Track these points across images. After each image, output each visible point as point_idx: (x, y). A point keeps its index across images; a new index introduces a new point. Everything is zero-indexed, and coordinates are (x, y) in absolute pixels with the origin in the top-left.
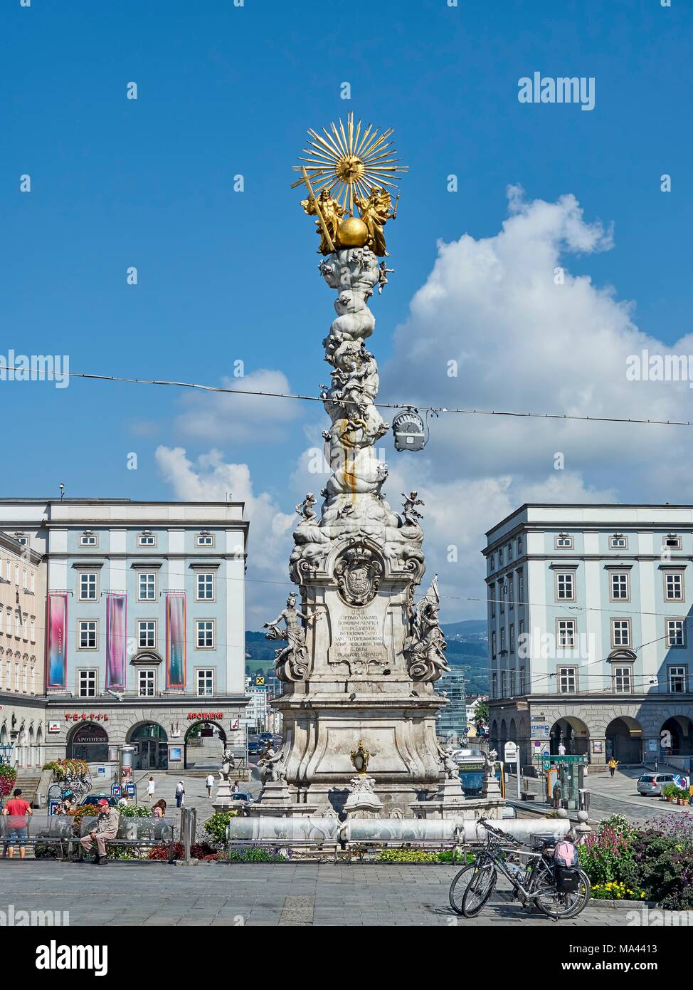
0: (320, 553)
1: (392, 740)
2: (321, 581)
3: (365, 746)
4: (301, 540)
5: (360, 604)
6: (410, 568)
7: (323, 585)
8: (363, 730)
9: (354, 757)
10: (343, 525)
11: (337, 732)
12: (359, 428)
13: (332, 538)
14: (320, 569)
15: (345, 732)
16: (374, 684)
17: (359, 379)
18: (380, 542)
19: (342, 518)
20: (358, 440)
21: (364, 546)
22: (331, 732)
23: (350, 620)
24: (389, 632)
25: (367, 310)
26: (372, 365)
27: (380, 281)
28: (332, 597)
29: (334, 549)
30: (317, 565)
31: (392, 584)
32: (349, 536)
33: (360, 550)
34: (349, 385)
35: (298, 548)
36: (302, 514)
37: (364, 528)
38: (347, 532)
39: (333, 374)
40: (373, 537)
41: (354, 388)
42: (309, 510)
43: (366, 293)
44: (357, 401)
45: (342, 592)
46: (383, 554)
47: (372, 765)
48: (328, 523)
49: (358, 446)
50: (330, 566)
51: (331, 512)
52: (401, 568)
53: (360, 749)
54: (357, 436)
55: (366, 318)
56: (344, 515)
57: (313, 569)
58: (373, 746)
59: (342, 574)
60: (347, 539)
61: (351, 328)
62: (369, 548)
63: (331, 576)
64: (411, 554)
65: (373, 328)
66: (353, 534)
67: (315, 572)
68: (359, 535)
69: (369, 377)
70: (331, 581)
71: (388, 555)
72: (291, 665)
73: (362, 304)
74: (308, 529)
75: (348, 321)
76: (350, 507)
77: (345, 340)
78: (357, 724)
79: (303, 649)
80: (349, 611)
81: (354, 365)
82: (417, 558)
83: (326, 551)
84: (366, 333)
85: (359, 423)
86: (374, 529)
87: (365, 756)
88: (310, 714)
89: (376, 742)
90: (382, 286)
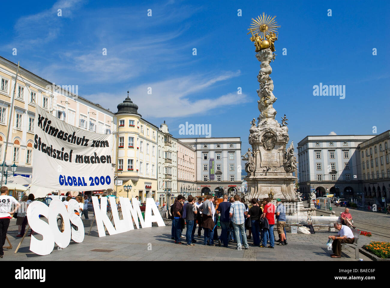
0: (257, 135)
1: (281, 190)
2: (258, 143)
3: (272, 191)
4: (252, 132)
5: (270, 150)
6: (284, 139)
7: (259, 144)
8: (272, 187)
9: (269, 195)
10: (264, 127)
11: (264, 187)
12: (268, 99)
13: (261, 131)
14: (258, 140)
15: (266, 187)
16: (275, 173)
17: (268, 85)
18: (275, 131)
19: (264, 125)
20: (268, 102)
21: (270, 133)
22: (262, 187)
23: (267, 155)
24: (279, 158)
25: (270, 66)
26: (272, 82)
27: (273, 58)
28: (261, 148)
29: (261, 134)
30: (257, 139)
31: (279, 144)
32: (266, 130)
33: (269, 134)
34: (265, 87)
35: (251, 134)
36: (252, 124)
37: (270, 127)
38: (265, 129)
39: (260, 84)
40: (273, 130)
41: (266, 88)
42: (254, 123)
43: (269, 61)
44: (268, 91)
45: (264, 146)
46: (276, 135)
47: (274, 197)
48: (260, 127)
49: (268, 104)
50: (261, 139)
51: (261, 124)
52: (282, 139)
53: (271, 192)
54: (267, 102)
55: (269, 68)
56: (264, 124)
57: (255, 140)
58: (275, 191)
59: (264, 141)
60: (265, 131)
61: (265, 71)
62: (272, 133)
63: (261, 141)
64: (285, 135)
65: (272, 71)
66: (267, 129)
67: (256, 141)
68: (269, 130)
69: (271, 85)
70: (261, 143)
71: (278, 135)
72: (250, 168)
73: (268, 64)
74: (254, 128)
75: (263, 69)
76: (266, 121)
77: (263, 75)
78: (270, 185)
79: (253, 163)
80: (266, 152)
81: (266, 81)
82: (287, 136)
83: (259, 134)
84: (269, 73)
85: (268, 98)
86: (273, 128)
87: (272, 194)
88: (255, 182)
89: (275, 190)
90: (274, 60)
